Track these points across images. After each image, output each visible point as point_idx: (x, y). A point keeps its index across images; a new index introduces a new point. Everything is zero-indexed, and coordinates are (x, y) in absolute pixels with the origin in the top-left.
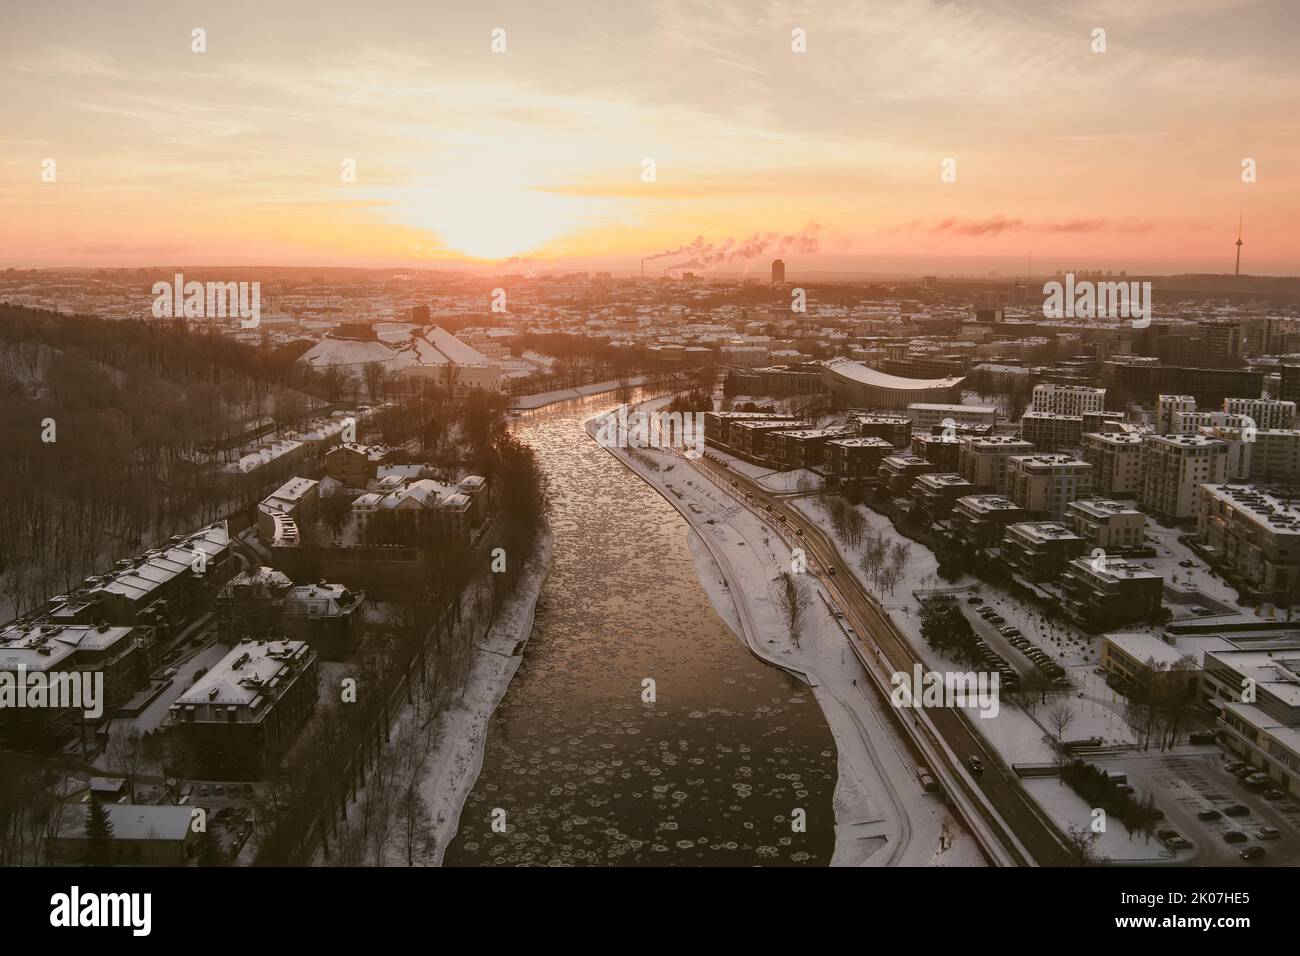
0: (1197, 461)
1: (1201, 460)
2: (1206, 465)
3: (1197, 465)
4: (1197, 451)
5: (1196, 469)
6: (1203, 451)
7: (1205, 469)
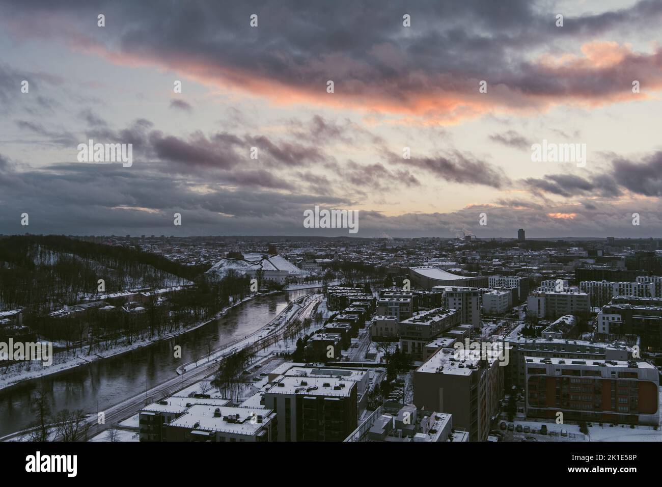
0: (455, 299)
1: (457, 299)
2: (461, 302)
3: (455, 302)
4: (454, 294)
5: (455, 304)
6: (457, 295)
7: (460, 304)
